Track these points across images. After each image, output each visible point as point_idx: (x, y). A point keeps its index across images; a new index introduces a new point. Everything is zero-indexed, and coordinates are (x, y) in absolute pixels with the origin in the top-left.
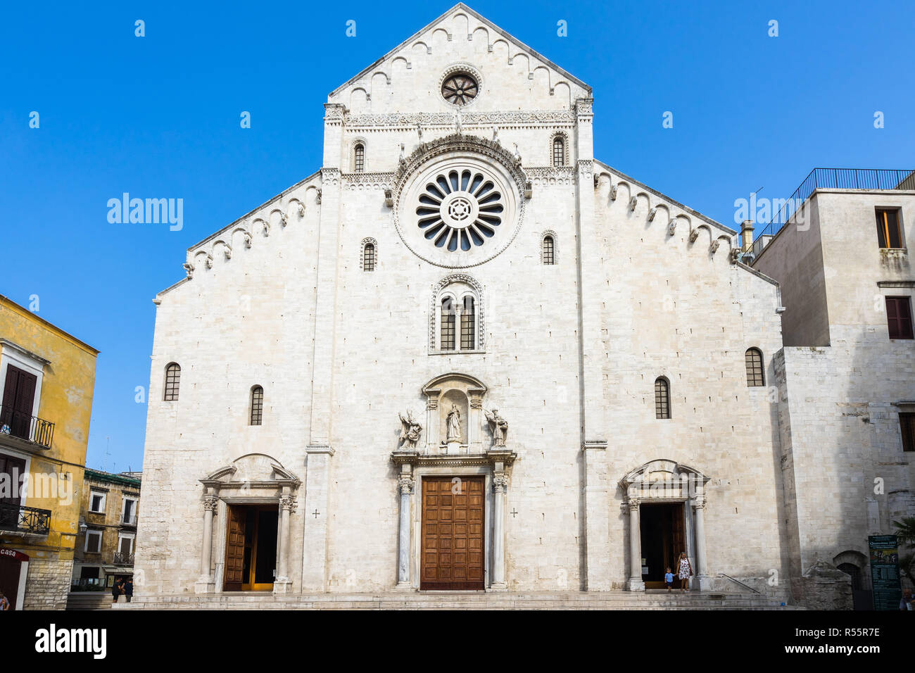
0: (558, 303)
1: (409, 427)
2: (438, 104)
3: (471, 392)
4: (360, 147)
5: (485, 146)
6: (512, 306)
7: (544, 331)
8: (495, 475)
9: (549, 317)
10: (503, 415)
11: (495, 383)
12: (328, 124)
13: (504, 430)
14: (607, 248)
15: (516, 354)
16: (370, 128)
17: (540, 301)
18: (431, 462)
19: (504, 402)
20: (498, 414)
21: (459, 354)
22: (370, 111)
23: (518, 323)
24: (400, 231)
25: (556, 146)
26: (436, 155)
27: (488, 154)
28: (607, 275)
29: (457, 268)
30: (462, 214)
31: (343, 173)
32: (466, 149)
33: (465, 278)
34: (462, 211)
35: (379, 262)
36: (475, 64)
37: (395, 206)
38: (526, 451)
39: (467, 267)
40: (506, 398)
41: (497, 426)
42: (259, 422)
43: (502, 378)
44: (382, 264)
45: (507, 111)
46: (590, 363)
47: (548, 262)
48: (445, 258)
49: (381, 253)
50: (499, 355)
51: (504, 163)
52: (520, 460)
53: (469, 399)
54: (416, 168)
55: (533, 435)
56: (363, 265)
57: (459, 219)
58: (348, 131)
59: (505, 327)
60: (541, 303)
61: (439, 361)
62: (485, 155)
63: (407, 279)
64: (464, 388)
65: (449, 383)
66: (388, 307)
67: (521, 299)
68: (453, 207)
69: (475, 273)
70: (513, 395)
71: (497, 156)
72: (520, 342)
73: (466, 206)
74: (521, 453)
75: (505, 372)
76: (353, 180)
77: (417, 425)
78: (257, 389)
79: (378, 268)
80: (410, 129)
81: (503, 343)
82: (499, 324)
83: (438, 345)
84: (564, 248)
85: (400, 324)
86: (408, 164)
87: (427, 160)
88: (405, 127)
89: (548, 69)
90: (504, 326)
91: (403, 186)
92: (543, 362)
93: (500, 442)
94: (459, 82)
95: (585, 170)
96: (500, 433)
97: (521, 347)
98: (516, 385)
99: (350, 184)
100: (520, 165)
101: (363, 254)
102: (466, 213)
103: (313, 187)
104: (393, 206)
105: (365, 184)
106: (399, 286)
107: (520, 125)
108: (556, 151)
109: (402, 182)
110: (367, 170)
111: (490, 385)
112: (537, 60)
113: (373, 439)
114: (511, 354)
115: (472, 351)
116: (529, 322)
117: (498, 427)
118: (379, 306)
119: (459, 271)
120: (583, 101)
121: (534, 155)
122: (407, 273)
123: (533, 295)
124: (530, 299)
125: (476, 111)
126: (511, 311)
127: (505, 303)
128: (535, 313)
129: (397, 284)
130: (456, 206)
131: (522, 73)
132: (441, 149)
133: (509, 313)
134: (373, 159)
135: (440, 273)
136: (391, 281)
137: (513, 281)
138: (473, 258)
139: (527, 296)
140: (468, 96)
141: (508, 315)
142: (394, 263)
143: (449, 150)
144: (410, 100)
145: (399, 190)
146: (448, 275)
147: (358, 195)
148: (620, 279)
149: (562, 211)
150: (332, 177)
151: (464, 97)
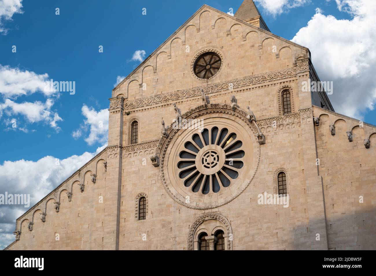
4: (136, 122)
5: (226, 109)
6: (253, 236)
16: (142, 108)
17: (276, 229)
22: (141, 95)
24: (165, 185)
25: (285, 96)
27: (229, 113)
29: (209, 209)
30: (213, 163)
31: (123, 146)
32: (212, 112)
33: (215, 216)
34: (213, 158)
35: (149, 211)
36: (217, 46)
39: (217, 207)
47: (283, 193)
48: (200, 200)
49: (151, 205)
51: (242, 119)
54: (175, 133)
56: (138, 215)
57: (211, 167)
60: (276, 231)
63: (170, 223)
67: (261, 229)
68: (205, 158)
69: (223, 211)
73: (215, 156)
76: (130, 149)
79: (148, 216)
84: (294, 181)
86: (169, 132)
89: (273, 39)
91: (166, 149)
99: (128, 153)
100: (253, 120)
101: (138, 206)
102: (215, 162)
103: (102, 160)
104: (159, 165)
105: (139, 151)
108: (285, 100)
109: (165, 146)
110: (140, 141)
119: (210, 211)
121: (266, 109)
122: (170, 218)
123: (270, 224)
124: (268, 228)
125: (219, 81)
126: (253, 240)
127: (247, 234)
128: (272, 240)
129: (163, 228)
130: (207, 157)
131: (253, 46)
132: (193, 116)
133: (251, 242)
134: (144, 132)
135: (195, 214)
136: (159, 226)
137: (253, 215)
138: (222, 197)
139: (265, 226)
140: (214, 68)
141: (250, 244)
142: (160, 211)
143: (200, 115)
144: (171, 82)
145: (163, 153)
146: (201, 215)
147: (134, 161)
148: (344, 202)
149: (291, 150)
150: (113, 152)
151: (211, 70)
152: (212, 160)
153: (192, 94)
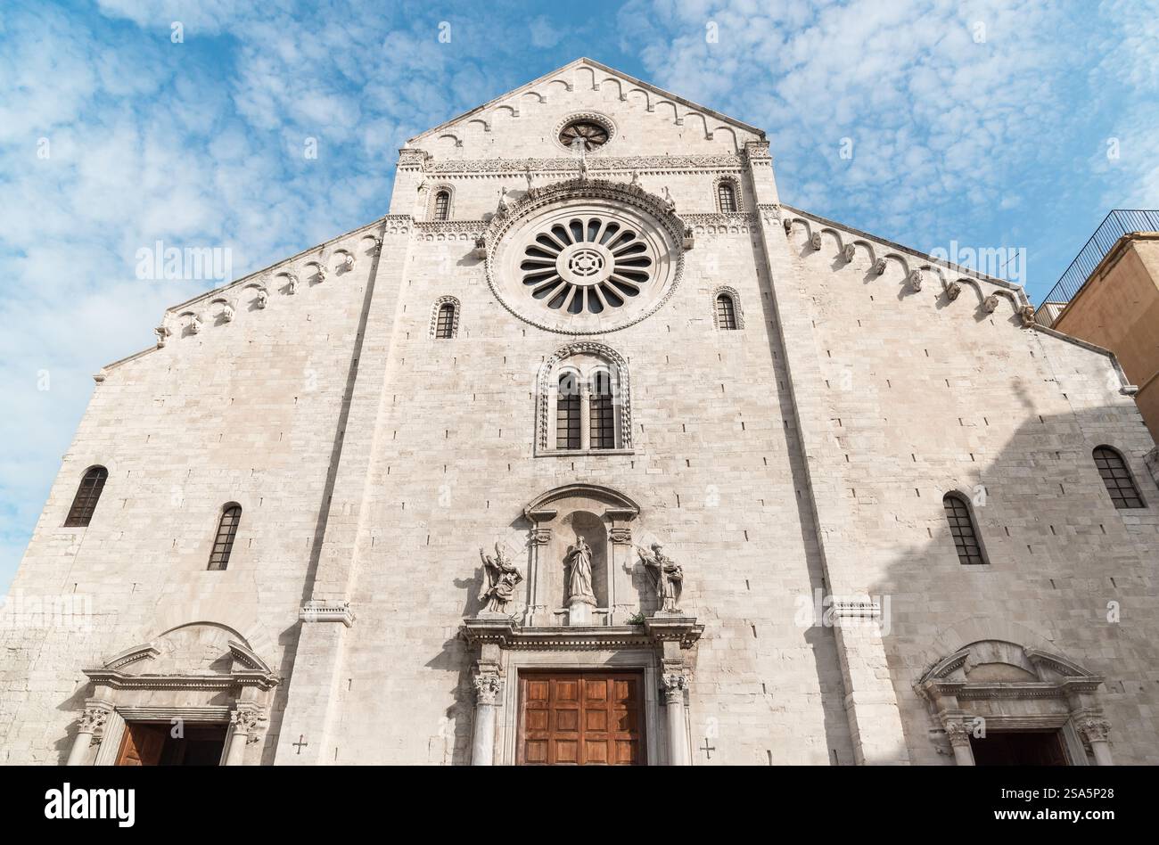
0: (751, 382)
1: (499, 575)
2: (555, 150)
3: (611, 517)
4: (444, 195)
5: (622, 192)
6: (674, 385)
7: (732, 421)
8: (666, 666)
9: (736, 400)
10: (672, 554)
11: (653, 500)
12: (402, 169)
13: (677, 583)
14: (819, 308)
15: (687, 456)
16: (460, 174)
17: (720, 379)
18: (538, 642)
19: (672, 534)
20: (663, 552)
21: (588, 455)
22: (460, 157)
23: (687, 409)
24: (496, 289)
25: (722, 192)
26: (551, 202)
27: (626, 200)
28: (825, 342)
29: (583, 334)
30: (590, 269)
31: (416, 221)
32: (594, 195)
33: (597, 348)
34: (590, 262)
35: (461, 328)
36: (604, 112)
37: (489, 258)
38: (720, 623)
39: (598, 333)
40: (675, 526)
41: (663, 574)
42: (223, 565)
43: (666, 494)
44: (466, 329)
45: (650, 155)
46: (820, 470)
47: (727, 327)
48: (564, 321)
49: (465, 316)
50: (657, 457)
51: (649, 210)
52: (710, 639)
53: (608, 526)
54: (522, 216)
55: (731, 593)
56: (435, 332)
57: (585, 275)
58: (428, 177)
59: (665, 416)
60: (722, 382)
61: (553, 466)
62: (622, 201)
63: (503, 349)
64: (599, 509)
65: (572, 500)
66: (472, 387)
67: (690, 376)
69: (611, 341)
70: (687, 522)
71: (639, 202)
72: (693, 438)
73: (596, 260)
74: (711, 626)
75: (670, 484)
76: (430, 229)
77: (513, 572)
78: (233, 509)
79: (458, 335)
80: (515, 175)
81: (663, 439)
82: (654, 411)
83: (552, 443)
84: (751, 309)
85: (489, 411)
86: (511, 211)
87: (539, 207)
88: (508, 172)
89: (702, 116)
90: (664, 413)
91: (502, 235)
92: (735, 469)
93: (669, 604)
94: (582, 129)
95: (769, 215)
96: (668, 587)
97: (696, 444)
98: (690, 505)
99: (425, 234)
100: (674, 210)
101: (437, 317)
102: (595, 268)
103: (371, 237)
104: (486, 258)
105: (447, 234)
106: (490, 358)
107: (668, 170)
108: (723, 197)
109: (501, 231)
110: (451, 218)
111: (643, 506)
112: (686, 108)
113: (428, 596)
114: (679, 456)
115: (611, 451)
116: (705, 409)
117: (665, 576)
118: (456, 385)
119: (585, 338)
120: (756, 144)
121: (692, 202)
122: (504, 341)
123: (708, 370)
124: (704, 376)
125: (607, 156)
126: (674, 393)
127: (662, 382)
128: (714, 396)
129: (487, 356)
130: (580, 259)
131: (667, 120)
132: (558, 195)
133: (669, 395)
134: (461, 207)
135: (556, 340)
136: (479, 352)
137: (674, 352)
138: (607, 321)
139: (697, 371)
140: (594, 143)
141: (669, 398)
142: (485, 329)
143: (570, 197)
144: (517, 147)
145: (496, 240)
146: (569, 343)
147: (437, 247)
148: (847, 348)
149: (741, 263)
150: (400, 224)
151: (589, 143)
152: (590, 265)
153: (554, 166)
